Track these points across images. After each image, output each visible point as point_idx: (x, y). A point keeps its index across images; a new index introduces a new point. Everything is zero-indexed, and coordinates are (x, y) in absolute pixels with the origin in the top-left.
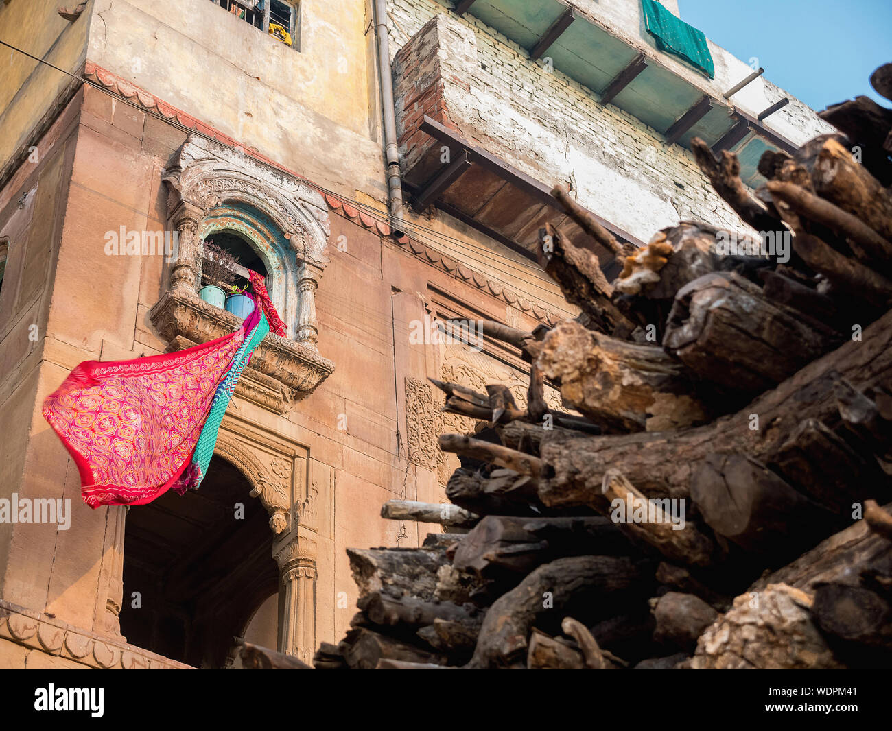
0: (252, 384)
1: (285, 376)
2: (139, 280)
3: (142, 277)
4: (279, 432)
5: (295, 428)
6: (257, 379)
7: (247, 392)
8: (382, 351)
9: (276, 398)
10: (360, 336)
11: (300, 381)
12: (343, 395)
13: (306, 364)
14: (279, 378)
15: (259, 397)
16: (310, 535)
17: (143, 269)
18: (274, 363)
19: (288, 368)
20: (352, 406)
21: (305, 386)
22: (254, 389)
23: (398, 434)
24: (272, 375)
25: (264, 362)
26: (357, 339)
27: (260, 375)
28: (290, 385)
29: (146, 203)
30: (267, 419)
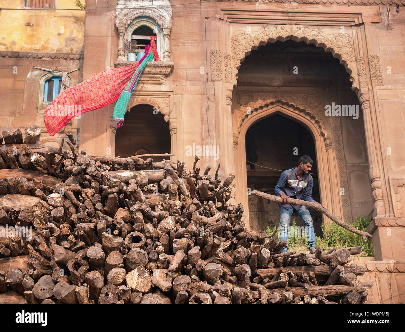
0: (149, 79)
1: (159, 73)
2: (110, 59)
3: (111, 57)
4: (161, 90)
5: (168, 86)
6: (150, 77)
7: (148, 82)
8: (201, 45)
9: (158, 80)
10: (192, 43)
11: (164, 72)
12: (185, 68)
13: (164, 67)
14: (157, 74)
15: (152, 82)
16: (174, 120)
17: (111, 54)
18: (154, 70)
19: (159, 70)
20: (189, 70)
21: (166, 73)
22: (150, 80)
23: (207, 73)
24: (155, 74)
25: (150, 71)
26: (191, 45)
27: (150, 75)
28: (162, 74)
29: (110, 30)
30: (157, 88)
